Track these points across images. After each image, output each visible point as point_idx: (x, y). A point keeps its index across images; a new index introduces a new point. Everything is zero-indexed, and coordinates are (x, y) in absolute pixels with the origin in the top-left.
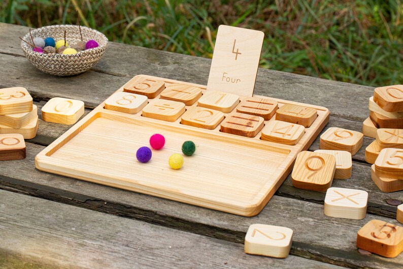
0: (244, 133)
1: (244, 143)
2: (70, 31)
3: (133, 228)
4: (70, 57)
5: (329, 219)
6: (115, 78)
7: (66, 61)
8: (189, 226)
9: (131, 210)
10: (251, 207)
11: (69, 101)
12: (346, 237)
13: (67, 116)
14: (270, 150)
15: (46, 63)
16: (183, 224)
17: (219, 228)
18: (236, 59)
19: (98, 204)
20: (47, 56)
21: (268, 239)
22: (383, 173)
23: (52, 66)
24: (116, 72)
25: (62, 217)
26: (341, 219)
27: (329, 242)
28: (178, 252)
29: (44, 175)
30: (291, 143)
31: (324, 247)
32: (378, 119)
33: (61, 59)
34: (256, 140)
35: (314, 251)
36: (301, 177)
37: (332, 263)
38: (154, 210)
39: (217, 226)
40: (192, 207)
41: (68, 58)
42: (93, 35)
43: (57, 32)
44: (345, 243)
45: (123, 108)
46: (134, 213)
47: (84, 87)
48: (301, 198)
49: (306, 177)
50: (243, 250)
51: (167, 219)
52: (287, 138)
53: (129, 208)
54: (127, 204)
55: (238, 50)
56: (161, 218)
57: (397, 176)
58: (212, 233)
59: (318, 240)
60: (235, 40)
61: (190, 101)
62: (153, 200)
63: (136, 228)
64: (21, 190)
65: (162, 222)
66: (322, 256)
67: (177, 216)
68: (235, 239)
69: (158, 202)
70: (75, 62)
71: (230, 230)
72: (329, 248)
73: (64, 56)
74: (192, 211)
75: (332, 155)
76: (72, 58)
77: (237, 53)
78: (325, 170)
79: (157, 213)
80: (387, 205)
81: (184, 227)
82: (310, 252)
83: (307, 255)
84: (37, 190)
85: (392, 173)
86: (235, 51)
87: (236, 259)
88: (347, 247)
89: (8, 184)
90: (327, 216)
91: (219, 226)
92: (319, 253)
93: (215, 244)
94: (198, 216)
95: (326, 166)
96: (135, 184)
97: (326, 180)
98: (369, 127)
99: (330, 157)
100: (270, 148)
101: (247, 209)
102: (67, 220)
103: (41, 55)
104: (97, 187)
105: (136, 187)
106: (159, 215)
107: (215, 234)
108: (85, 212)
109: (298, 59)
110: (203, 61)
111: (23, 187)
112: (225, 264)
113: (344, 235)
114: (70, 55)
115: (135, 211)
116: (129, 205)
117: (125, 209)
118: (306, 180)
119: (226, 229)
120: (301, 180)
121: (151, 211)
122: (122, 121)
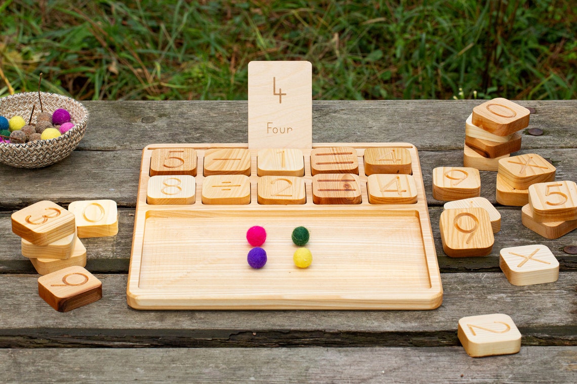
0: (349, 200)
1: (353, 213)
2: (20, 101)
3: (319, 358)
4: (58, 141)
5: (522, 289)
6: (108, 154)
7: (53, 148)
8: (374, 338)
9: (291, 335)
10: (436, 297)
11: (94, 204)
12: (559, 308)
13: (109, 225)
14: (389, 215)
15: (26, 155)
16: (364, 338)
17: (412, 333)
18: (280, 102)
19: (246, 337)
20: (27, 147)
21: (492, 333)
22: (547, 217)
23: (34, 158)
24: (99, 145)
25: (224, 366)
26: (533, 285)
27: (546, 318)
28: (396, 376)
29: (147, 315)
30: (412, 202)
31: (547, 327)
32: (487, 146)
33: (46, 146)
34: (365, 206)
35: (540, 335)
36: (458, 243)
37: (568, 343)
38: (320, 328)
39: (408, 330)
40: (360, 314)
41: (55, 143)
42: (55, 102)
43: (5, 107)
44: (565, 316)
45: (178, 199)
46: (297, 338)
47: (81, 177)
48: (466, 269)
49: (465, 243)
50: (466, 354)
51: (342, 336)
52: (405, 195)
53: (287, 333)
54: (282, 328)
55: (280, 90)
56: (334, 336)
57: (564, 217)
58: (406, 340)
59: (533, 319)
60: (274, 78)
61: (248, 170)
62: (306, 315)
63: (323, 358)
64: (136, 342)
65: (338, 341)
66: (553, 338)
67: (353, 329)
68: (438, 342)
69: (316, 316)
70: (63, 146)
71: (427, 332)
72: (552, 327)
73: (50, 141)
74: (364, 319)
75: (481, 208)
76: (60, 142)
77: (280, 94)
78: (482, 227)
79: (326, 331)
80: (567, 255)
81: (367, 341)
82: (537, 337)
83: (534, 342)
84: (158, 337)
85: (558, 215)
86: (277, 92)
87: (467, 367)
88: (571, 320)
89: (115, 339)
90: (516, 286)
91: (411, 330)
92: (547, 336)
93: (429, 355)
94: (376, 324)
95: (481, 223)
96: (278, 300)
97: (490, 242)
98: (476, 158)
99: (480, 211)
100: (389, 213)
101: (432, 301)
102: (235, 369)
103: (18, 147)
104: (226, 315)
105: (279, 304)
106: (329, 333)
107: (411, 341)
108: (245, 352)
109: (78, 39)
110: (192, 104)
111: (137, 337)
112: (462, 376)
113: (555, 305)
114: (57, 139)
115: (297, 335)
116: (287, 330)
117: (283, 336)
118: (465, 247)
119: (422, 332)
120: (461, 248)
121: (318, 331)
122: (181, 217)
